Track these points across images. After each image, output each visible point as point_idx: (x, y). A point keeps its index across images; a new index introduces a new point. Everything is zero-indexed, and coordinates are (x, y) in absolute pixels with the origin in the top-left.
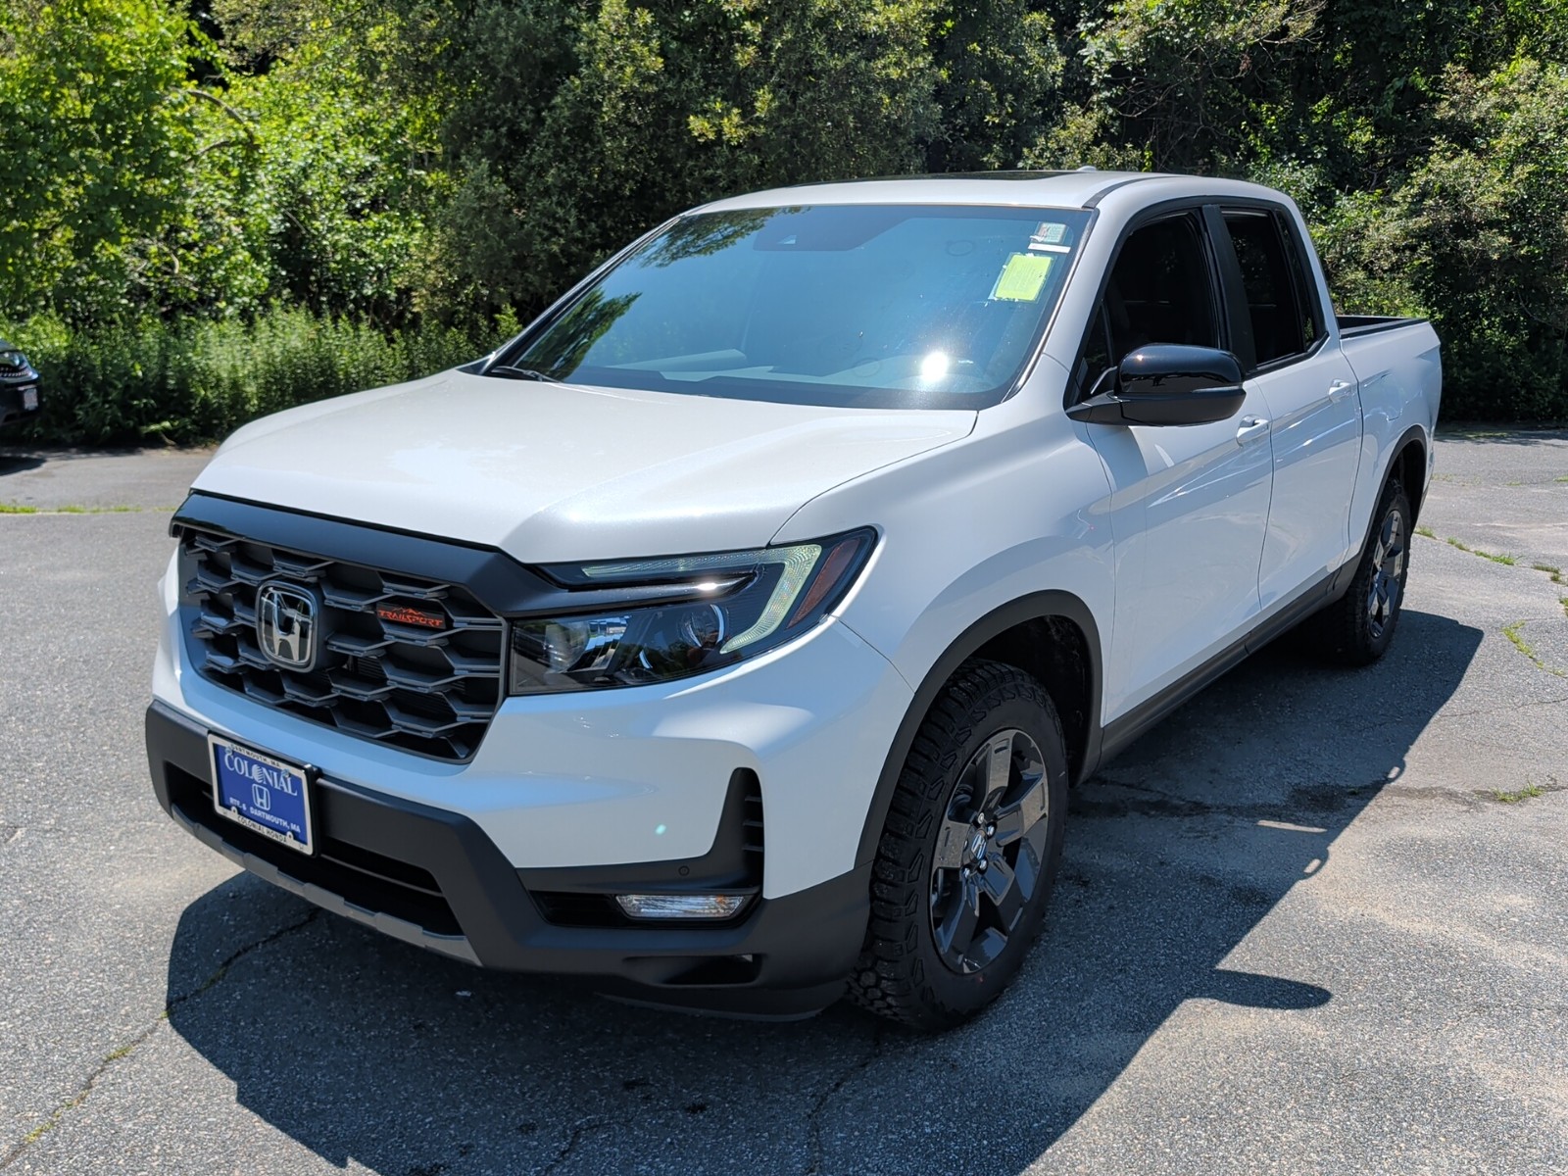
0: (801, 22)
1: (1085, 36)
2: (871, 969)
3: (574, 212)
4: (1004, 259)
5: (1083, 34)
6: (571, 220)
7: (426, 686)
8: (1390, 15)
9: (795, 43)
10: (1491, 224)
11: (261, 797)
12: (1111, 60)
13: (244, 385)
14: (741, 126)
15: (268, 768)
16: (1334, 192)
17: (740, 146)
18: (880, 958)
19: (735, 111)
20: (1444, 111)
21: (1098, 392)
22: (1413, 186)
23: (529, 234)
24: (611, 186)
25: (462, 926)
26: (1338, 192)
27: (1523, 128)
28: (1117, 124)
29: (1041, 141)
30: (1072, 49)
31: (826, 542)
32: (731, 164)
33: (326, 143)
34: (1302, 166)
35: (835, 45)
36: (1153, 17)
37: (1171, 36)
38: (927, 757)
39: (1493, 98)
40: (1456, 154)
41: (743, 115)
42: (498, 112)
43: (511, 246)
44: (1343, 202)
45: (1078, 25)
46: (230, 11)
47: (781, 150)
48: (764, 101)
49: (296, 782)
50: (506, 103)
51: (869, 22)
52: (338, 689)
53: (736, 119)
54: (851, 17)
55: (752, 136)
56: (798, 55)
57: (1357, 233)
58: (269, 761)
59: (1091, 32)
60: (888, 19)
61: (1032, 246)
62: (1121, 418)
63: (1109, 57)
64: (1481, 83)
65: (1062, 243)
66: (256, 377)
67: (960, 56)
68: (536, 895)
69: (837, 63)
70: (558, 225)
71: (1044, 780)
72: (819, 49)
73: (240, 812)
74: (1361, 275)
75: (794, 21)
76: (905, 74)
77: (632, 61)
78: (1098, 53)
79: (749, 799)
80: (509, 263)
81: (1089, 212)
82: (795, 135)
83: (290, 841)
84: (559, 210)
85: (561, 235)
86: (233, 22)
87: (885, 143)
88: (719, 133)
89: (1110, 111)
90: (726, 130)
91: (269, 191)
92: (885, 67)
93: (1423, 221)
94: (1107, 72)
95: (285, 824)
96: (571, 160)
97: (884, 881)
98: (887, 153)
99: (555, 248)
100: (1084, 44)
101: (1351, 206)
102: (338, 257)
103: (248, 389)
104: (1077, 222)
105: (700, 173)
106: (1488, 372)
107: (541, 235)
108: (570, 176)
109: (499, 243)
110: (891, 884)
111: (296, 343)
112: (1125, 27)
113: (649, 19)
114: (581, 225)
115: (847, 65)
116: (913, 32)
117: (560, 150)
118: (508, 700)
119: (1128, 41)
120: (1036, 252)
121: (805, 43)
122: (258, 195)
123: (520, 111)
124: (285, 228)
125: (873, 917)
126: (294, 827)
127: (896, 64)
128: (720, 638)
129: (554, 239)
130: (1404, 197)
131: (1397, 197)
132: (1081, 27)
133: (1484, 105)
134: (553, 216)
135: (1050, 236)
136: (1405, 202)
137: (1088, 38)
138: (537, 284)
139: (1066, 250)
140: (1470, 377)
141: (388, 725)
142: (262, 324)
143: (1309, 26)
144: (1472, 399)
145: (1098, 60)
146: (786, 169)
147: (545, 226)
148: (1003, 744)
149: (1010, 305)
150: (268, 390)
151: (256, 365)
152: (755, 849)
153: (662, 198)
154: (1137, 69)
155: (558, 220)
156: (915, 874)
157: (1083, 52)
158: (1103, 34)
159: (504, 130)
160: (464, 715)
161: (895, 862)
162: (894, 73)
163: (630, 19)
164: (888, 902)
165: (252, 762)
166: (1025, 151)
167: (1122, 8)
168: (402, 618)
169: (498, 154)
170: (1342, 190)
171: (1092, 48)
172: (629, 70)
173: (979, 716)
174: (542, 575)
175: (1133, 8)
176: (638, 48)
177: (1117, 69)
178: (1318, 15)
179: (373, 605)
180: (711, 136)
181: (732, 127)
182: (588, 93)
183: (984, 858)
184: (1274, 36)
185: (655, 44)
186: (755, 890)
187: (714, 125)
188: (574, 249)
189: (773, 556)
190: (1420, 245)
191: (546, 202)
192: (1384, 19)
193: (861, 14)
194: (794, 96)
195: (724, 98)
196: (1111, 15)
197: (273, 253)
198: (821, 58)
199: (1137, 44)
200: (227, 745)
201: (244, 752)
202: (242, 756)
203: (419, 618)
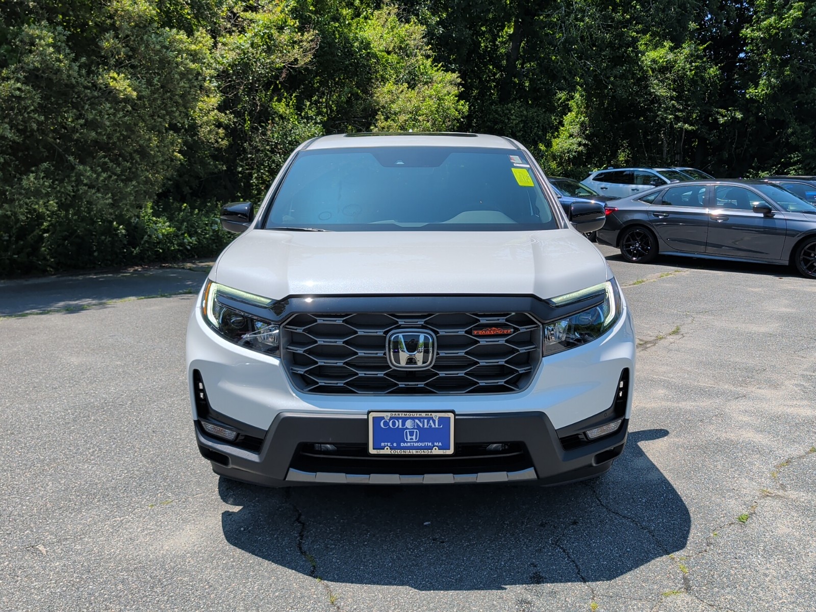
7: (502, 362)
11: (411, 435)
15: (419, 419)
25: (534, 462)
49: (444, 420)
52: (443, 374)
58: (422, 415)
68: (562, 440)
73: (392, 448)
83: (436, 451)
95: (430, 444)
126: (438, 445)
128: (603, 320)
141: (475, 385)
160: (521, 370)
165: (405, 419)
168: (488, 333)
179: (470, 331)
200: (387, 416)
201: (402, 415)
202: (398, 419)
203: (498, 331)
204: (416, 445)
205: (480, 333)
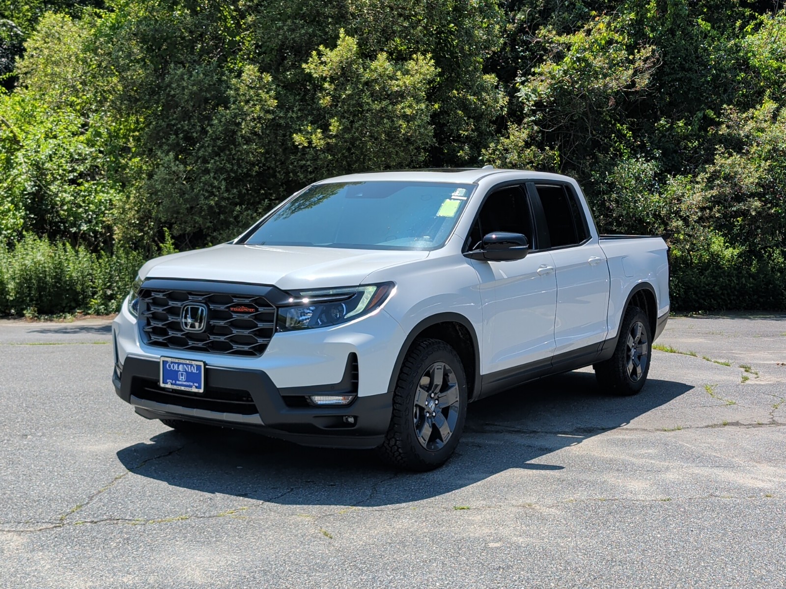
0: (356, 85)
1: (519, 86)
2: (393, 437)
3: (223, 183)
4: (443, 201)
5: (518, 84)
6: (222, 187)
7: (246, 332)
8: (694, 76)
9: (352, 95)
10: (753, 195)
11: (182, 376)
12: (535, 99)
13: (7, 284)
14: (322, 139)
15: (186, 364)
16: (667, 176)
17: (321, 150)
18: (396, 432)
19: (319, 131)
20: (723, 130)
21: (475, 249)
22: (707, 173)
23: (197, 195)
24: (245, 170)
25: (258, 410)
26: (669, 175)
27: (770, 141)
28: (540, 135)
29: (492, 145)
30: (512, 92)
31: (378, 285)
32: (315, 159)
33: (65, 140)
34: (648, 161)
35: (375, 96)
36: (557, 76)
37: (568, 86)
38: (412, 363)
39: (751, 124)
40: (731, 155)
41: (323, 133)
42: (179, 126)
43: (186, 201)
44: (671, 180)
45: (516, 79)
46: (24, 67)
47: (344, 151)
48: (335, 126)
49: (199, 367)
50: (184, 121)
51: (394, 86)
52: (212, 338)
53: (320, 135)
54: (384, 83)
55: (328, 144)
56: (354, 102)
57: (678, 200)
58: (188, 362)
59: (523, 83)
60: (405, 83)
61: (453, 197)
62: (484, 258)
63: (534, 98)
64: (744, 115)
65: (464, 196)
66: (14, 279)
67: (445, 100)
68: (284, 397)
69: (376, 106)
70: (214, 190)
71: (457, 386)
72: (366, 99)
73: (172, 384)
74: (680, 223)
75: (352, 83)
76: (414, 112)
77: (260, 102)
78: (526, 95)
79: (354, 364)
80: (185, 212)
81: (475, 185)
82: (353, 144)
83: (194, 390)
84: (215, 182)
85: (215, 196)
86: (26, 73)
87: (402, 149)
88: (310, 143)
89: (536, 128)
90: (314, 141)
91: (24, 168)
92: (403, 108)
93: (714, 192)
94: (532, 105)
95: (192, 384)
96: (222, 154)
97: (397, 403)
98: (403, 154)
99: (212, 203)
100: (519, 90)
101: (675, 184)
102: (65, 207)
103: (9, 286)
104: (470, 188)
105: (297, 163)
106: (763, 281)
107: (204, 195)
108: (221, 164)
109: (179, 200)
110: (400, 404)
111: (39, 257)
112: (542, 81)
113: (270, 79)
114: (227, 190)
115: (382, 108)
116: (418, 89)
117: (216, 148)
118: (276, 334)
119: (543, 88)
120: (454, 199)
121: (359, 95)
122: (18, 170)
123: (192, 126)
124: (36, 189)
125: (393, 416)
126: (195, 384)
127: (409, 106)
128: (344, 313)
129: (212, 198)
130: (702, 179)
131: (699, 179)
132: (518, 79)
133: (747, 128)
134: (212, 185)
135: (459, 193)
136: (703, 182)
137: (521, 87)
138: (201, 222)
139: (465, 198)
140: (753, 283)
141: (231, 348)
142: (19, 246)
143: (647, 81)
144: (756, 297)
145: (528, 100)
146: (346, 161)
147: (207, 191)
148: (440, 367)
149: (444, 218)
150: (22, 286)
151: (14, 272)
152: (356, 372)
153: (275, 176)
154: (551, 104)
155: (215, 187)
156: (408, 401)
157: (518, 94)
158: (529, 85)
159: (181, 135)
160: (261, 341)
161: (401, 396)
162: (408, 111)
163: (260, 79)
164: (399, 410)
165: (179, 364)
166: (483, 151)
167: (540, 70)
168: (239, 310)
169: (178, 149)
170: (671, 174)
171: (523, 92)
172: (258, 107)
173: (430, 353)
174: (287, 293)
175: (546, 70)
176: (264, 95)
177: (539, 105)
178: (651, 75)
179: (228, 307)
180: (306, 145)
181: (317, 139)
182: (233, 118)
183: (434, 411)
184: (628, 87)
185: (272, 93)
186: (355, 394)
187: (307, 138)
188: (223, 203)
189: (361, 289)
190: (715, 207)
191: (207, 177)
192: (690, 79)
193: (389, 81)
194: (352, 122)
195: (312, 123)
196: (534, 74)
197: (25, 205)
198: (368, 104)
199: (549, 90)
200: (169, 360)
201: (177, 361)
202: (175, 363)
203: (246, 310)
204: (185, 383)
205: (235, 309)
